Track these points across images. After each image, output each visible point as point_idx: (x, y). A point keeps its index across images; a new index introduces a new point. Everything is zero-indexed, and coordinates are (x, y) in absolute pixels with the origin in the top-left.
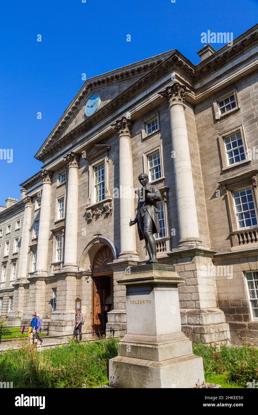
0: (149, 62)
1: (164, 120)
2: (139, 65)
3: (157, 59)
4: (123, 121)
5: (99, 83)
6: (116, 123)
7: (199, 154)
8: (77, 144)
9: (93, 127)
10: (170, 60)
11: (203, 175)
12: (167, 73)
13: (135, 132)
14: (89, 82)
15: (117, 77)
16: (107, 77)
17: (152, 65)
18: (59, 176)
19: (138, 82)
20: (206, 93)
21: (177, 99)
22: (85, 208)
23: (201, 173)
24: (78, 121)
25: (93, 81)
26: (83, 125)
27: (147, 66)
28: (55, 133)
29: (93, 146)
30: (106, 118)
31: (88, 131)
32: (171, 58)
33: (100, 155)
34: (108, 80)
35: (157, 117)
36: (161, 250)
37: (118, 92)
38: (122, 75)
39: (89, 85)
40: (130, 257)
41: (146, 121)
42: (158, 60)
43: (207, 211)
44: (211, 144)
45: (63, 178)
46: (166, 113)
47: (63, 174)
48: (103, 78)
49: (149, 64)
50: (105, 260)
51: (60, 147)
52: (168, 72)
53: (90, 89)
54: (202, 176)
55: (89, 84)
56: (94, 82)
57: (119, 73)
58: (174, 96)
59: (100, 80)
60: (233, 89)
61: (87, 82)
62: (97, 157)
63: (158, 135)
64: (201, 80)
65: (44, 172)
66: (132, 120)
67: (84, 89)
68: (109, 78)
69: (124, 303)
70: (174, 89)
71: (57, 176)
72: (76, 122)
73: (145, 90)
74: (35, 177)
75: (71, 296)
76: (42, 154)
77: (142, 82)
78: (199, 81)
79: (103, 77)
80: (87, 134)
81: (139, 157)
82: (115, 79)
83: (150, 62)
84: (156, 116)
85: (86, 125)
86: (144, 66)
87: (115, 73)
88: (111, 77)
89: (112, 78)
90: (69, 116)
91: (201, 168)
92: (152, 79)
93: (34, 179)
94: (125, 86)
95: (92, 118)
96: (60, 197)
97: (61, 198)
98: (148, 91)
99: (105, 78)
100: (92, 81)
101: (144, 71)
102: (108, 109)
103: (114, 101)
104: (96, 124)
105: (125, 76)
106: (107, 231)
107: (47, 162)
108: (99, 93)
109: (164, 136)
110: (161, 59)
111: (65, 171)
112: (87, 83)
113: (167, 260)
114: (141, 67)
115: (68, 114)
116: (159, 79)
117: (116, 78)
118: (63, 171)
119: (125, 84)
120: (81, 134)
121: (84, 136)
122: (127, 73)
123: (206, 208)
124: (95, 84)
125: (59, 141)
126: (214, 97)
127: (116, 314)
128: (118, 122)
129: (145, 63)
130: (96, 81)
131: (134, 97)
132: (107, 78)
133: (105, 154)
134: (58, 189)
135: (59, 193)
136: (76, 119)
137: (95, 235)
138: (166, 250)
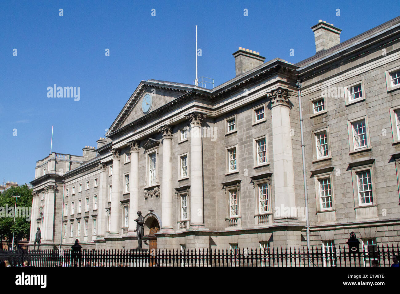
7: (215, 158)
8: (136, 133)
9: (147, 123)
22: (143, 188)
23: (216, 173)
26: (140, 120)
28: (120, 118)
29: (148, 138)
30: (155, 119)
39: (143, 86)
41: (180, 129)
44: (222, 153)
51: (124, 132)
52: (191, 100)
53: (144, 88)
54: (215, 176)
56: (147, 85)
58: (194, 120)
60: (235, 115)
62: (151, 147)
63: (187, 143)
66: (172, 126)
67: (140, 88)
70: (193, 115)
71: (123, 154)
76: (111, 134)
78: (217, 102)
91: (215, 170)
96: (126, 173)
97: (127, 175)
106: (157, 208)
107: (115, 141)
115: (129, 105)
118: (128, 151)
119: (168, 94)
120: (139, 126)
121: (142, 128)
123: (216, 199)
125: (123, 127)
126: (226, 116)
128: (162, 127)
130: (149, 85)
133: (155, 147)
134: (125, 166)
135: (125, 169)
136: (136, 109)
137: (149, 211)
138: (187, 228)
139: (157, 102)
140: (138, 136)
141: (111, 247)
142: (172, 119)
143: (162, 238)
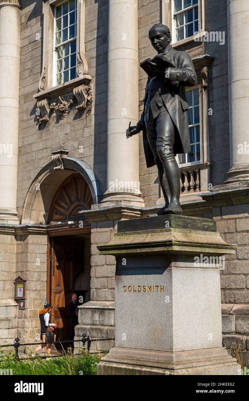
36: (189, 189)
50: (74, 205)
69: (111, 289)
75: (6, 273)
106: (79, 145)
113: (201, 208)
127: (94, 310)
137: (54, 154)
138: (200, 188)
143: (112, 221)
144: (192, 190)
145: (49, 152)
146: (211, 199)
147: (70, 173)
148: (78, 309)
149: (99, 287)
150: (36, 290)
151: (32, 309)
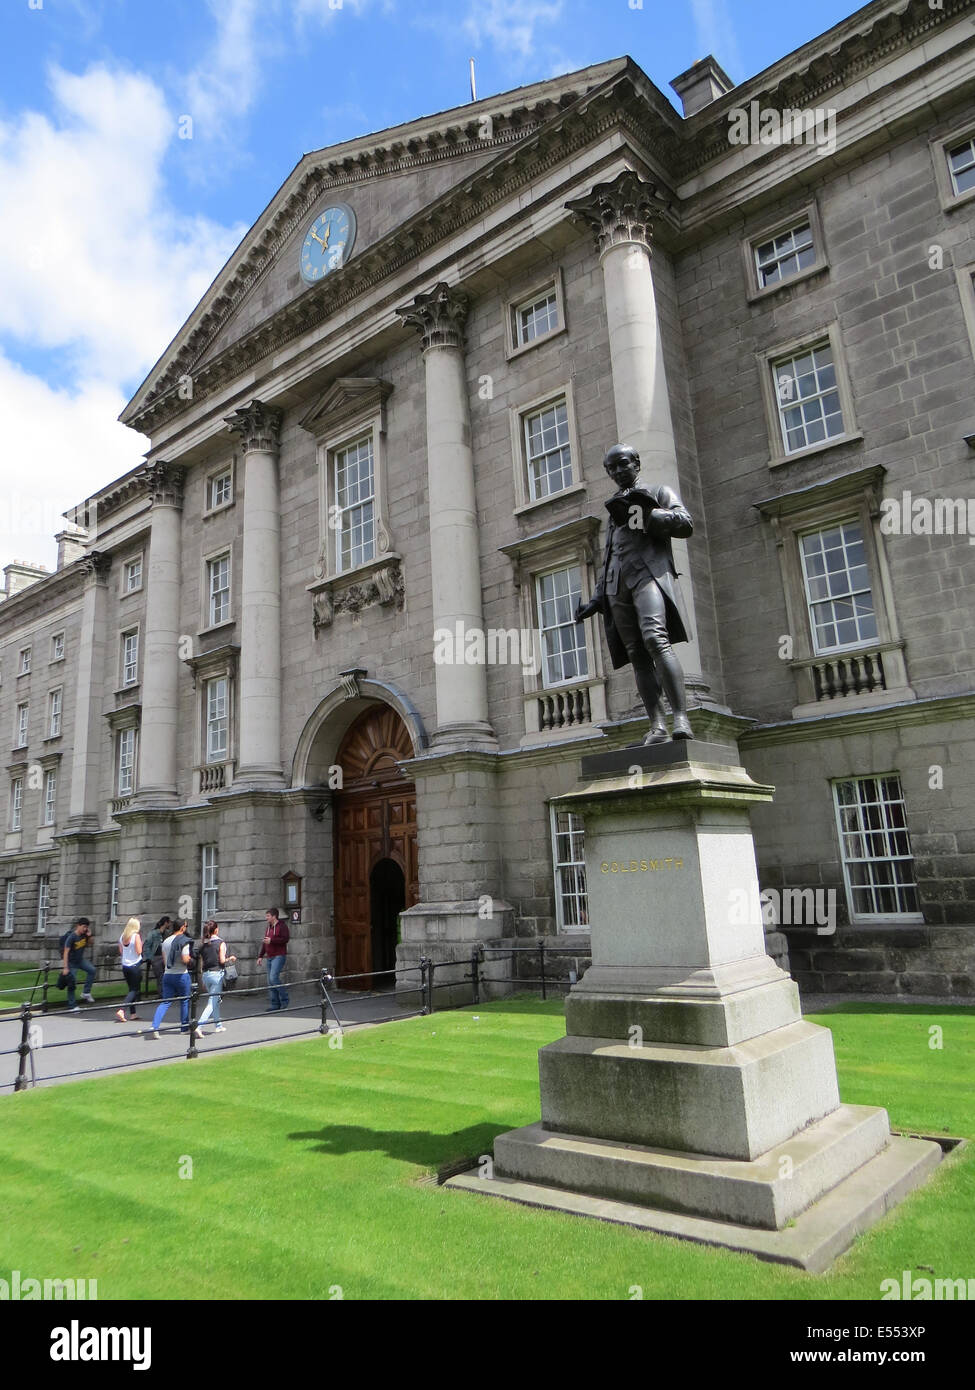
0: (531, 97)
1: (581, 299)
2: (497, 107)
3: (561, 87)
4: (437, 298)
5: (348, 165)
6: (413, 303)
7: (691, 414)
8: (273, 374)
9: (330, 319)
10: (608, 92)
11: (702, 482)
12: (594, 138)
13: (478, 335)
14: (313, 162)
15: (414, 146)
16: (378, 146)
17: (542, 109)
18: (208, 485)
19: (492, 163)
20: (718, 213)
21: (630, 227)
22: (308, 587)
23: (699, 475)
24: (275, 297)
25: (327, 158)
26: (296, 308)
27: (524, 110)
28: (191, 339)
29: (331, 382)
30: (377, 288)
31: (314, 330)
32: (612, 86)
33: (355, 412)
34: (381, 155)
35: (558, 287)
36: (571, 719)
37: (417, 201)
38: (432, 141)
39: (312, 175)
40: (470, 739)
41: (515, 299)
42: (565, 91)
43: (716, 597)
44: (732, 383)
45: (220, 489)
46: (588, 276)
47: (222, 476)
48: (363, 150)
49: (531, 104)
50: (377, 754)
51: (210, 386)
52: (598, 135)
53: (315, 186)
54: (699, 485)
55: (313, 171)
56: (331, 165)
57: (424, 135)
58: (619, 215)
59: (355, 155)
60: (805, 205)
61: (304, 163)
62: (344, 418)
63: (561, 347)
64: (702, 169)
65: (154, 468)
66: (468, 297)
68: (385, 151)
69: (453, 882)
70: (620, 192)
71: (199, 483)
72: (266, 301)
73: (516, 192)
74: (118, 489)
75: (268, 867)
76: (145, 409)
77: (508, 165)
78: (695, 173)
79: (366, 146)
80: (307, 342)
81: (494, 421)
82: (407, 155)
83: (536, 96)
84: (552, 284)
85: (304, 311)
86: (514, 112)
87: (408, 133)
88: (394, 146)
89: (397, 151)
90: (240, 279)
91: (696, 460)
92: (542, 157)
93: (115, 494)
94: (444, 179)
95: (326, 287)
96: (213, 551)
97: (219, 557)
98: (527, 200)
99: (371, 151)
100: (322, 159)
101: (510, 128)
102: (385, 258)
103: (406, 228)
104: (341, 307)
105: (442, 146)
106: (384, 659)
107: (163, 437)
108: (350, 201)
109: (581, 352)
110: (572, 90)
111: (228, 467)
112: (305, 167)
113: (594, 748)
114: (502, 116)
115: (238, 272)
116: (563, 158)
117: (411, 152)
118: (220, 466)
119: (444, 170)
120: (287, 341)
121: (299, 346)
122: (451, 135)
123: (712, 586)
124: (333, 169)
125: (209, 363)
126: (742, 228)
127: (429, 918)
128: (419, 299)
129: (518, 100)
130: (340, 160)
131: (475, 218)
132: (377, 151)
133: (371, 410)
134: (206, 526)
135: (209, 538)
136: (267, 290)
137: (344, 675)
138: (590, 716)
139: (379, 226)
140: (282, 385)
141: (147, 848)
142: (476, 254)
143: (451, 775)
144: (576, 721)
145: (334, 672)
146: (617, 730)
147: (368, 704)
148: (400, 918)
149: (433, 880)
150: (317, 893)
151: (312, 923)
